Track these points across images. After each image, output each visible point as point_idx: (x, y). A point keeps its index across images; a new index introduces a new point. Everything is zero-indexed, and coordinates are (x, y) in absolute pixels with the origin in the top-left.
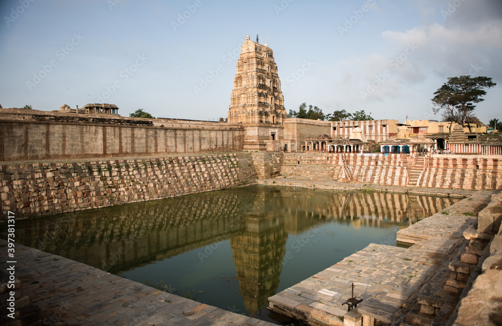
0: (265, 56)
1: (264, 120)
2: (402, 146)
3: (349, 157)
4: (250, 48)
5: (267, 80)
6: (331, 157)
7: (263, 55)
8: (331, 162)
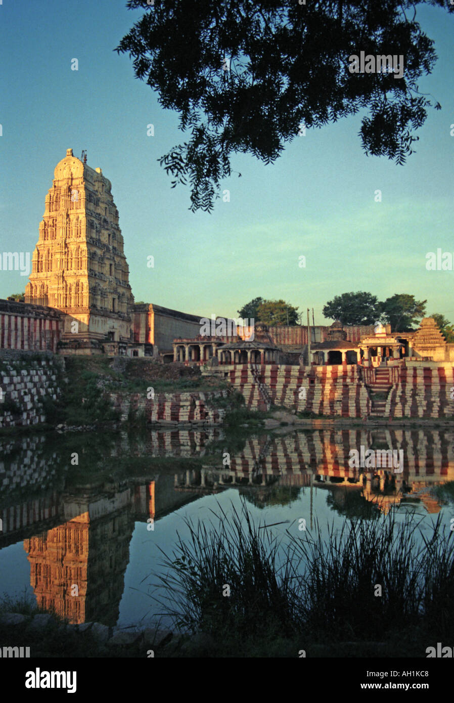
0: (100, 189)
1: (99, 304)
2: (346, 350)
3: (263, 371)
4: (74, 171)
5: (103, 231)
6: (233, 372)
7: (96, 188)
8: (233, 379)
